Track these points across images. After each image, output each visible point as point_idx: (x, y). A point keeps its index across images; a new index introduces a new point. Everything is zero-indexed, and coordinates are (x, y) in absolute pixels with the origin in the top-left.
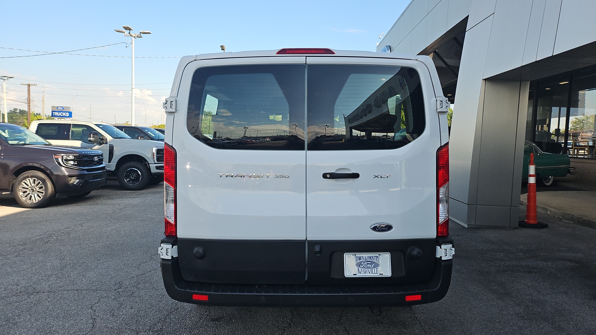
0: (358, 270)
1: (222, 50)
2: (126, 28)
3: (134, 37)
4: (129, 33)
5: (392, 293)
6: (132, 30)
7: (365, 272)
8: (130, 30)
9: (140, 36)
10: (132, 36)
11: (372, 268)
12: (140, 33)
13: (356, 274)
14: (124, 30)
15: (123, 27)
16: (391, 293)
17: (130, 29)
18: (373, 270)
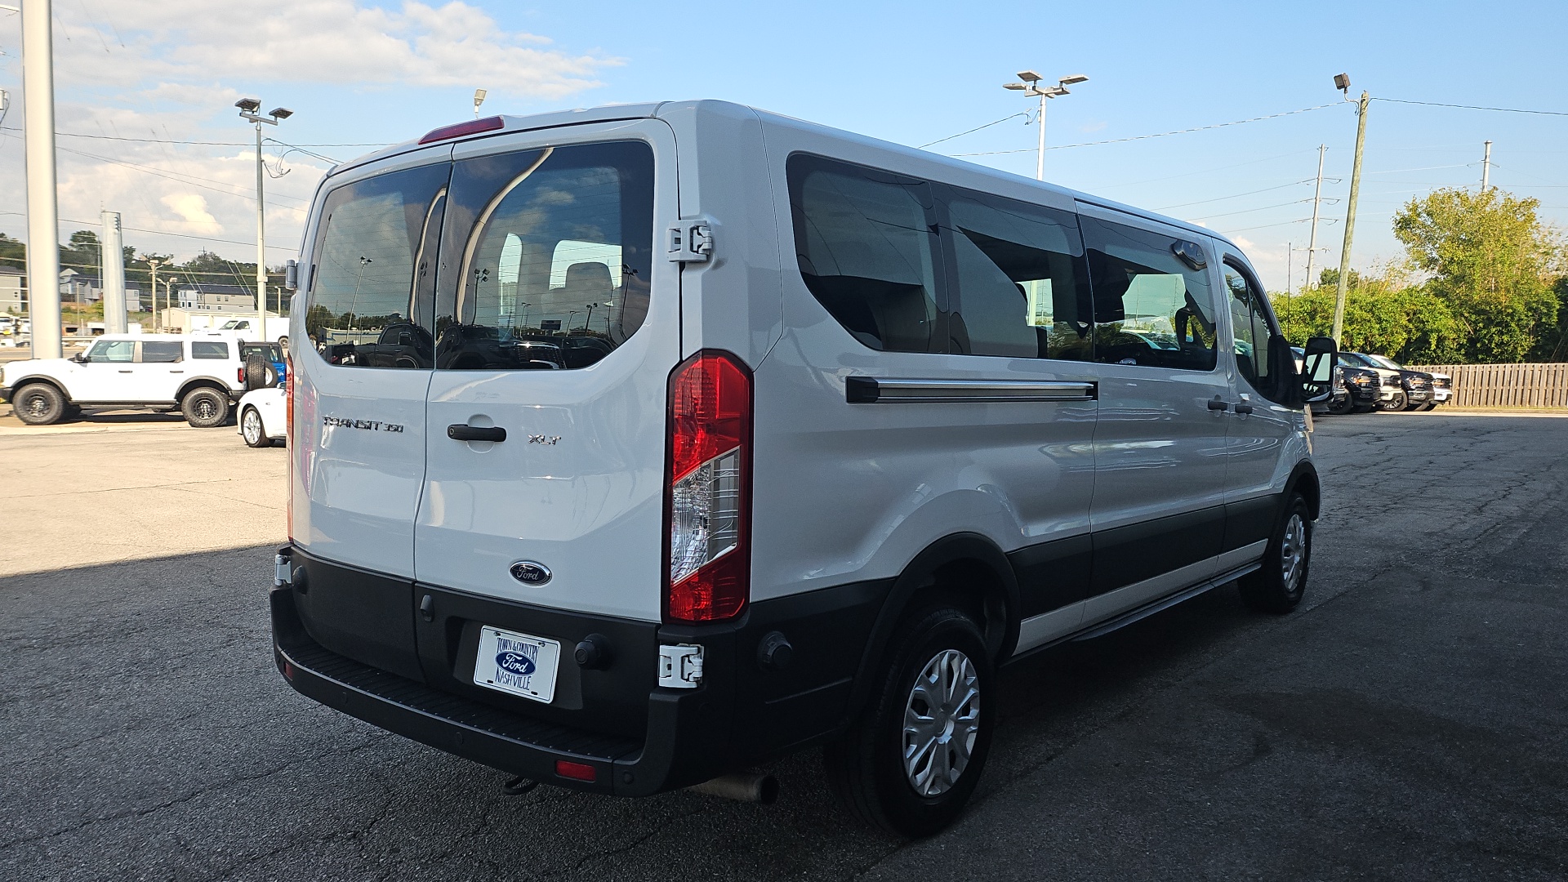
0: (498, 672)
1: (1339, 88)
2: (1027, 77)
3: (1046, 95)
4: (1034, 88)
5: (517, 742)
6: (1040, 79)
7: (507, 681)
8: (1035, 81)
9: (1061, 90)
10: (1042, 94)
11: (521, 673)
12: (1062, 82)
13: (492, 682)
14: (1023, 83)
15: (1019, 75)
16: (499, 737)
17: (1036, 79)
18: (523, 679)
